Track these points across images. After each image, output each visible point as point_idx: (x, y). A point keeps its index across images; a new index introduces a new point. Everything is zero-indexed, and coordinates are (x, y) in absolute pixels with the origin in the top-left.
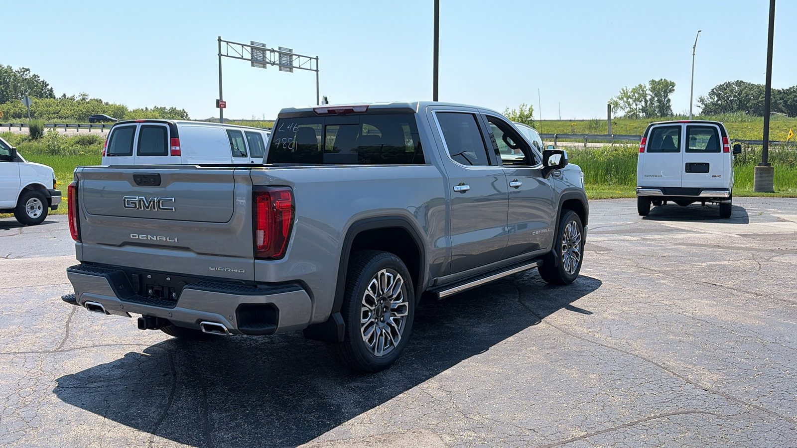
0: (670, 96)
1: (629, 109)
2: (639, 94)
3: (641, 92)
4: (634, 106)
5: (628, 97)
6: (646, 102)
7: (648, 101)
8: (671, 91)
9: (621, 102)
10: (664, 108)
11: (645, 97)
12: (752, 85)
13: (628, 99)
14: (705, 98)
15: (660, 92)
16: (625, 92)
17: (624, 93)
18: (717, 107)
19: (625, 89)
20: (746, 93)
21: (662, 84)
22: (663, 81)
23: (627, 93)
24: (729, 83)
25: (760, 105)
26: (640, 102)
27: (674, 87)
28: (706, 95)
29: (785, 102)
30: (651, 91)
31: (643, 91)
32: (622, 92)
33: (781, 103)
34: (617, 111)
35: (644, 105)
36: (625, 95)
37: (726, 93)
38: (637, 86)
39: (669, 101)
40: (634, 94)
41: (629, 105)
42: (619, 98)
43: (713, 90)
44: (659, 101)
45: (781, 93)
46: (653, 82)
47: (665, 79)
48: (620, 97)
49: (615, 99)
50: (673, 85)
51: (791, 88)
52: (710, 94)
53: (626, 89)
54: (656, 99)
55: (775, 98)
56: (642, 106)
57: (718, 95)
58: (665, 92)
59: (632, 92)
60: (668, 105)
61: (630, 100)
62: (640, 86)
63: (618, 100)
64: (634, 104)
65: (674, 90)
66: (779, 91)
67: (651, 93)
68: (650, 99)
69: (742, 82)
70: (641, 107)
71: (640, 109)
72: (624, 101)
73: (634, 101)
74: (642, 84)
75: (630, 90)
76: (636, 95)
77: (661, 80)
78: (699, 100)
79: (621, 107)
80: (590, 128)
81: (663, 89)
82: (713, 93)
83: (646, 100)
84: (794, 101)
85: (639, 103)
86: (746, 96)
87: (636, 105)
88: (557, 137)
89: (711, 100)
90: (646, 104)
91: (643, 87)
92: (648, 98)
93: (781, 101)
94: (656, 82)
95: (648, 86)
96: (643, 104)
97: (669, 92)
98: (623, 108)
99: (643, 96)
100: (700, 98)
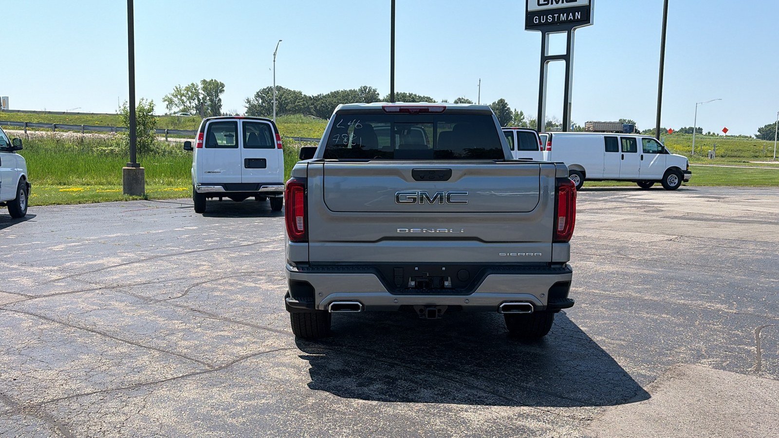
0: (221, 96)
1: (183, 106)
2: (192, 92)
3: (194, 90)
4: (188, 104)
5: (183, 95)
6: (199, 100)
7: (201, 100)
8: (222, 91)
9: (175, 100)
10: (216, 107)
11: (198, 96)
12: (289, 90)
13: (181, 97)
14: (252, 99)
15: (212, 91)
16: (179, 89)
17: (178, 91)
18: (262, 108)
19: (178, 87)
20: (285, 97)
21: (213, 85)
22: (214, 81)
23: (181, 91)
24: (271, 87)
25: (297, 108)
26: (194, 100)
27: (223, 87)
28: (252, 97)
29: (315, 107)
30: (204, 91)
31: (195, 89)
32: (176, 90)
33: (312, 108)
34: (172, 108)
35: (197, 103)
36: (178, 93)
37: (269, 96)
38: (190, 84)
39: (220, 100)
40: (187, 92)
41: (183, 102)
42: (173, 95)
43: (258, 93)
44: (211, 100)
45: (311, 99)
46: (204, 82)
47: (215, 80)
48: (175, 94)
49: (170, 96)
50: (223, 85)
51: (318, 95)
52: (256, 97)
53: (180, 87)
54: (208, 98)
55: (307, 103)
56: (196, 104)
57: (262, 98)
58: (216, 92)
59: (185, 90)
60: (219, 104)
61: (183, 98)
62: (193, 84)
63: (172, 97)
64: (188, 102)
65: (224, 91)
66: (310, 97)
67: (203, 93)
68: (203, 98)
69: (281, 87)
70: (194, 106)
71: (193, 107)
72: (178, 98)
73: (188, 99)
74: (194, 83)
75: (184, 88)
76: (190, 94)
77: (212, 80)
78: (247, 101)
79: (176, 105)
80: (173, 123)
81: (214, 89)
82: (258, 95)
83: (198, 98)
84: (321, 106)
85: (192, 101)
86: (285, 100)
87: (190, 103)
88: (168, 133)
89: (257, 102)
90: (199, 102)
91: (195, 86)
92: (201, 97)
93: (312, 106)
94: (207, 82)
95: (200, 86)
96: (196, 101)
97: (220, 92)
98: (178, 105)
99: (195, 95)
100: (247, 100)
